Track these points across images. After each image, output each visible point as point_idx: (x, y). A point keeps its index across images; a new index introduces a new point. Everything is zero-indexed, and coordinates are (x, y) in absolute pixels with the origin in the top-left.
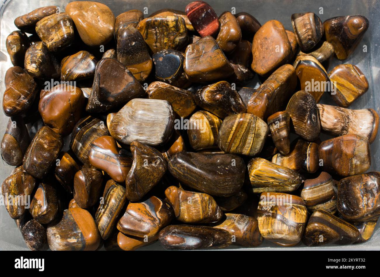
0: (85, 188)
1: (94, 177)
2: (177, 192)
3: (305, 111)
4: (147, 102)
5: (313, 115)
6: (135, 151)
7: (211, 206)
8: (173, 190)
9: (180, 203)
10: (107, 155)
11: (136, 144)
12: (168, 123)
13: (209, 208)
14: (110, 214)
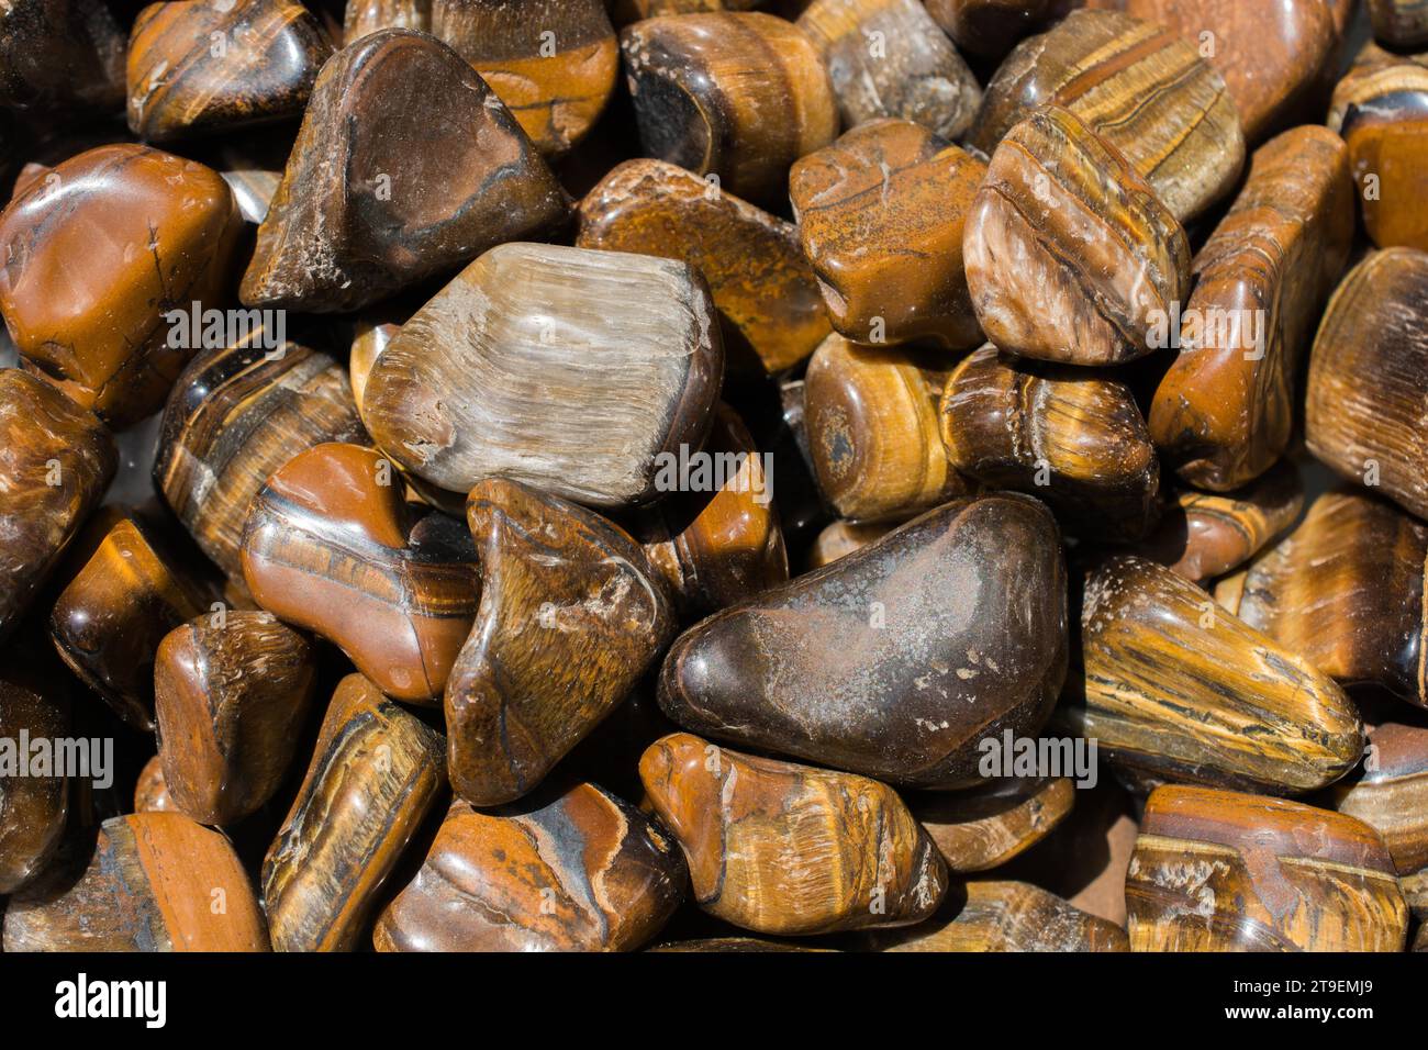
0: (209, 725)
1: (260, 666)
4: (576, 267)
6: (495, 534)
7: (888, 847)
8: (684, 756)
9: (723, 831)
10: (341, 552)
11: (500, 497)
12: (681, 393)
13: (878, 857)
14: (340, 877)
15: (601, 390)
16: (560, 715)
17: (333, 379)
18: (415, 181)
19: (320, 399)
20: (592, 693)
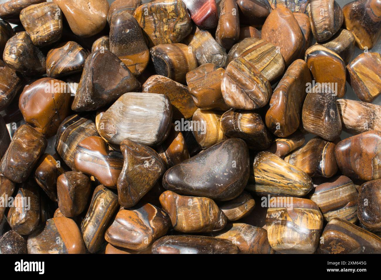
0: (68, 193)
1: (79, 182)
2: (173, 197)
3: (322, 106)
5: (331, 110)
6: (126, 151)
7: (212, 212)
8: (168, 195)
9: (176, 210)
10: (95, 157)
11: (127, 143)
12: (163, 119)
13: (210, 214)
15: (147, 120)
16: (141, 187)
19: (90, 129)
20: (148, 183)
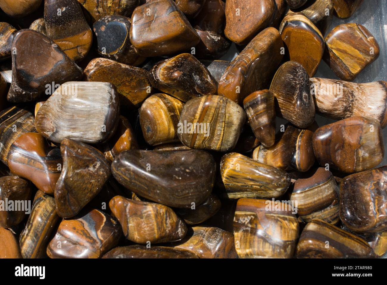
1: (14, 188)
2: (124, 204)
6: (66, 152)
7: (169, 221)
8: (118, 201)
9: (127, 219)
10: (30, 159)
11: (67, 143)
12: (108, 114)
13: (166, 224)
14: (36, 237)
15: (89, 115)
16: (83, 196)
17: (31, 119)
18: (35, 66)
19: (28, 124)
20: (91, 190)
